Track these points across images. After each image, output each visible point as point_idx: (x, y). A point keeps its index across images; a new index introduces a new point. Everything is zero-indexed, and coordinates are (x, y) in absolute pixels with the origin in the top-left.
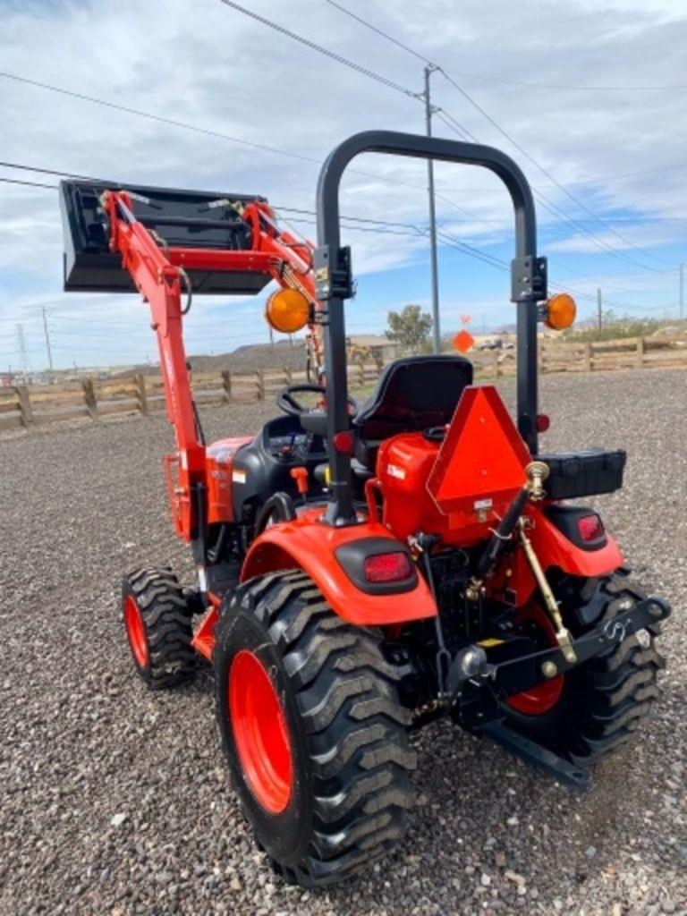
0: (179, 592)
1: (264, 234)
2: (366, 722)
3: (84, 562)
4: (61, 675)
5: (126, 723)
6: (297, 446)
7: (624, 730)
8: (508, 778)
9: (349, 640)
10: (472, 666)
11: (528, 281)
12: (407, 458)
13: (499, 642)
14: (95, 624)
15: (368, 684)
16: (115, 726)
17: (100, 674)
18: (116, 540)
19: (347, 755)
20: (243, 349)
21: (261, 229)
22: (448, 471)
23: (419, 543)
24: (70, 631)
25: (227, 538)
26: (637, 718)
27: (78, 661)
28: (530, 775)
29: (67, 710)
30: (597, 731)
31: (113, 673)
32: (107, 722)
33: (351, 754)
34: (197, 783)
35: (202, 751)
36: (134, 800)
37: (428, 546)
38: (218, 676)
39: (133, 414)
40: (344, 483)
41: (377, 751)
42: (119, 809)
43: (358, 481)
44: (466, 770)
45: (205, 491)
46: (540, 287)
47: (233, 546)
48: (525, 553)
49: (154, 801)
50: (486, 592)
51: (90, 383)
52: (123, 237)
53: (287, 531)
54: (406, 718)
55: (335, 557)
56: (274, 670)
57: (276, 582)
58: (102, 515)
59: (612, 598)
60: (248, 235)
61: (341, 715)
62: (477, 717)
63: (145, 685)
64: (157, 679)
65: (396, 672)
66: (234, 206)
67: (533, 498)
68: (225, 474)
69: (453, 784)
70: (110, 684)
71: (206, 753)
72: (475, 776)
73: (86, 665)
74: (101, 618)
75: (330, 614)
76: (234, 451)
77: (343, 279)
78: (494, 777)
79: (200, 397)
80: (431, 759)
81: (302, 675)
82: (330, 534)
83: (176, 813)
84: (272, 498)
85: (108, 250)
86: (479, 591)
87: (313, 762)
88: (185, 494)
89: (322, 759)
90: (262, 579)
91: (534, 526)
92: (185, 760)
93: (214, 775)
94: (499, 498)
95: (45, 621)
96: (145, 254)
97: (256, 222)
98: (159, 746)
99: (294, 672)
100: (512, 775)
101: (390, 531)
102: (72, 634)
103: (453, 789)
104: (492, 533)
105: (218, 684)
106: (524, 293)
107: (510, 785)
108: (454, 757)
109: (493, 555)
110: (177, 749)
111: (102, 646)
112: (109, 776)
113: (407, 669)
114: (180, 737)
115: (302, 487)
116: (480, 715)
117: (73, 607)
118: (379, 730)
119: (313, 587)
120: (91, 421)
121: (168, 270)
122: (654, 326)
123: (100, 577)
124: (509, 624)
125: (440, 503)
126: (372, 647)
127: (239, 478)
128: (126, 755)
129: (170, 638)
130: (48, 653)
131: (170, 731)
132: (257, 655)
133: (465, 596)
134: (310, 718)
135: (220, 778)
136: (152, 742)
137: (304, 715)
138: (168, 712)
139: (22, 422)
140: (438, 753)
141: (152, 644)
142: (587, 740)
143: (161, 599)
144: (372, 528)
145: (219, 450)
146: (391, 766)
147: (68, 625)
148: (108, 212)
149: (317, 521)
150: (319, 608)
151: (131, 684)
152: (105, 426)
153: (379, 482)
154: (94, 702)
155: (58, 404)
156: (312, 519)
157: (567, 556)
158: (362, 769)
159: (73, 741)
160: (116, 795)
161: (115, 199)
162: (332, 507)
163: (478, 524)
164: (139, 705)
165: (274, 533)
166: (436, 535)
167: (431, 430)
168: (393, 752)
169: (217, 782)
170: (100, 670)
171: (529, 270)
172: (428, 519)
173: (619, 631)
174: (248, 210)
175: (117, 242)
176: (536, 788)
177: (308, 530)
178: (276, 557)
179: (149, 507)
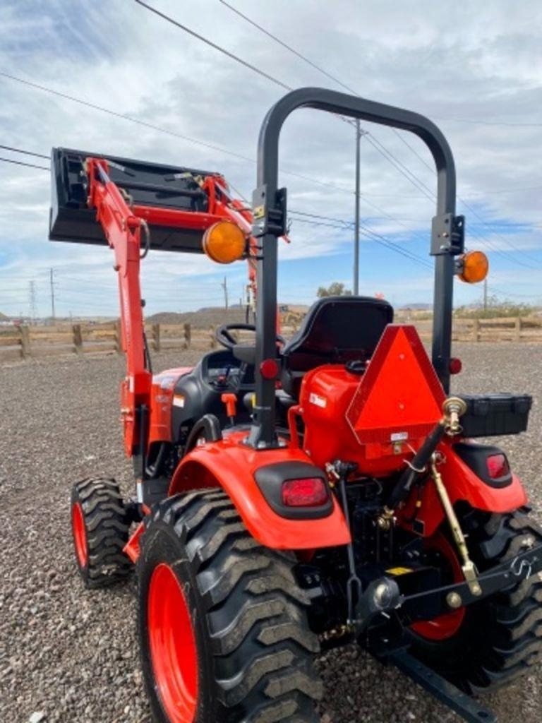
0: (120, 502)
1: (219, 203)
2: (274, 648)
3: (50, 469)
4: (12, 569)
5: (62, 619)
6: (231, 377)
7: (523, 663)
8: (407, 701)
9: (263, 562)
10: (384, 598)
11: (447, 236)
12: (328, 388)
13: (408, 571)
14: (50, 525)
15: (278, 609)
16: (50, 621)
17: (46, 571)
18: (80, 453)
19: (252, 682)
20: (204, 310)
21: (216, 197)
22: (367, 404)
23: (336, 470)
24: (27, 529)
25: (165, 456)
26: (536, 653)
27: (29, 557)
28: (429, 699)
29: (10, 603)
30: (498, 664)
31: (57, 570)
32: (45, 617)
33: (256, 681)
34: (116, 685)
35: (125, 652)
36: (55, 698)
37: (345, 474)
38: (139, 585)
39: (111, 354)
40: (268, 408)
41: (283, 678)
42: (39, 706)
43: (281, 408)
44: (369, 689)
45: (148, 413)
46: (458, 243)
47: (170, 464)
48: (435, 486)
49: (73, 701)
50: (397, 521)
51: (78, 327)
52: (100, 196)
53: (213, 451)
54: (314, 645)
55: (255, 479)
56: (187, 587)
57: (198, 499)
58: (72, 431)
59: (514, 534)
60: (205, 202)
61: (249, 638)
62: (383, 642)
63: (83, 584)
64: (94, 579)
65: (306, 596)
66: (196, 179)
67: (449, 433)
68: (167, 399)
69: (356, 704)
70: (53, 581)
71: (128, 655)
72: (376, 697)
73: (36, 561)
74: (56, 519)
75: (245, 534)
76: (177, 379)
77: (279, 218)
78: (395, 699)
79: (164, 343)
80: (337, 676)
81: (212, 594)
82: (252, 457)
83: (92, 715)
84: (201, 420)
85: (86, 206)
86: (391, 520)
87: (219, 687)
88: (130, 414)
89: (227, 683)
90: (185, 495)
91: (444, 460)
92: (107, 661)
93: (132, 677)
94: (414, 432)
95: (8, 519)
96: (115, 208)
97: (213, 193)
98: (86, 644)
99: (206, 592)
100: (412, 698)
101: (309, 457)
102: (29, 531)
103: (355, 709)
104: (407, 466)
105: (139, 593)
106: (442, 247)
107: (409, 709)
108: (357, 675)
109: (408, 486)
110: (102, 648)
111: (52, 545)
112: (36, 672)
113: (317, 592)
114: (106, 637)
115: (230, 411)
116: (386, 641)
117: (35, 508)
118: (287, 657)
119: (232, 507)
120: (77, 356)
121: (132, 220)
122: (528, 311)
123: (61, 484)
124: (417, 553)
125: (357, 432)
126: (285, 571)
127: (179, 402)
128: (55, 651)
129: (108, 542)
130: (5, 548)
131: (99, 630)
132: (173, 569)
133: (377, 523)
134: (218, 641)
135: (138, 681)
136: (80, 640)
137: (212, 636)
138: (100, 611)
139: (22, 354)
140: (343, 670)
141: (91, 547)
142: (488, 672)
143: (103, 507)
144: (293, 453)
145: (163, 378)
146: (296, 695)
147: (26, 523)
148: (89, 175)
149: (241, 443)
150: (236, 528)
151: (71, 582)
152: (88, 362)
153: (301, 410)
154: (36, 597)
155: (51, 342)
156: (236, 441)
157: (475, 490)
158: (267, 698)
159: (10, 633)
160: (38, 692)
161: (95, 164)
162: (255, 430)
163: (393, 456)
164: (75, 602)
165: (202, 453)
166: (352, 463)
167: (353, 364)
168: (299, 680)
169: (135, 685)
170: (47, 566)
171: (448, 227)
172: (346, 448)
173: (526, 568)
174: (207, 182)
175: (93, 199)
176: (435, 713)
177: (234, 452)
178: (200, 476)
179: (112, 427)
